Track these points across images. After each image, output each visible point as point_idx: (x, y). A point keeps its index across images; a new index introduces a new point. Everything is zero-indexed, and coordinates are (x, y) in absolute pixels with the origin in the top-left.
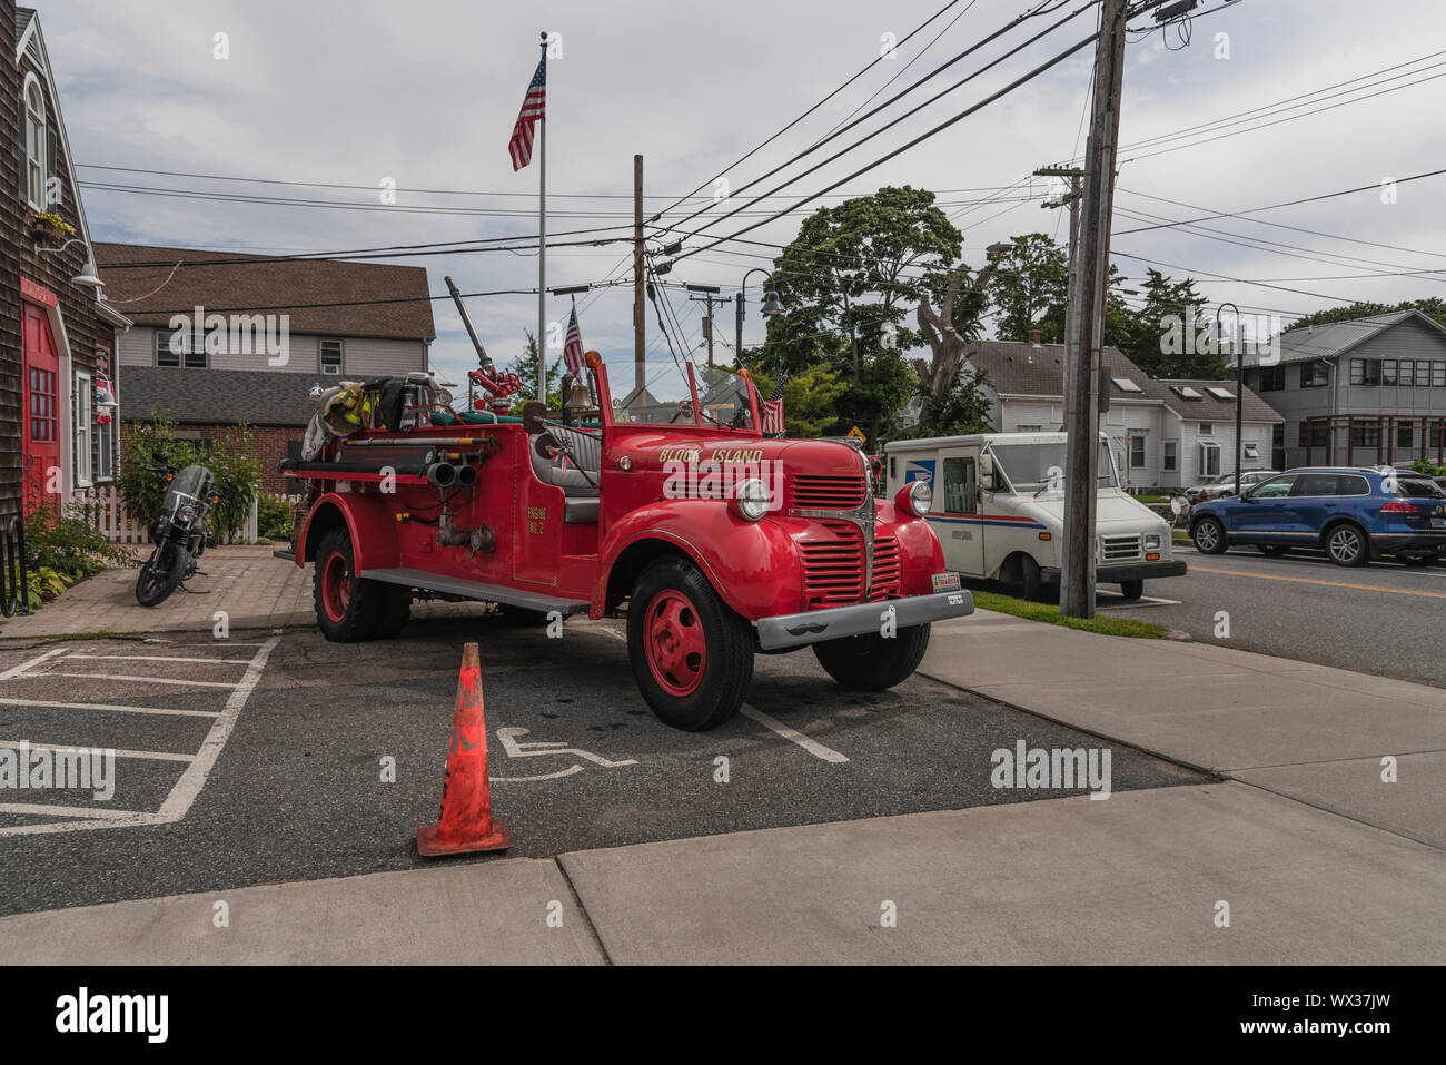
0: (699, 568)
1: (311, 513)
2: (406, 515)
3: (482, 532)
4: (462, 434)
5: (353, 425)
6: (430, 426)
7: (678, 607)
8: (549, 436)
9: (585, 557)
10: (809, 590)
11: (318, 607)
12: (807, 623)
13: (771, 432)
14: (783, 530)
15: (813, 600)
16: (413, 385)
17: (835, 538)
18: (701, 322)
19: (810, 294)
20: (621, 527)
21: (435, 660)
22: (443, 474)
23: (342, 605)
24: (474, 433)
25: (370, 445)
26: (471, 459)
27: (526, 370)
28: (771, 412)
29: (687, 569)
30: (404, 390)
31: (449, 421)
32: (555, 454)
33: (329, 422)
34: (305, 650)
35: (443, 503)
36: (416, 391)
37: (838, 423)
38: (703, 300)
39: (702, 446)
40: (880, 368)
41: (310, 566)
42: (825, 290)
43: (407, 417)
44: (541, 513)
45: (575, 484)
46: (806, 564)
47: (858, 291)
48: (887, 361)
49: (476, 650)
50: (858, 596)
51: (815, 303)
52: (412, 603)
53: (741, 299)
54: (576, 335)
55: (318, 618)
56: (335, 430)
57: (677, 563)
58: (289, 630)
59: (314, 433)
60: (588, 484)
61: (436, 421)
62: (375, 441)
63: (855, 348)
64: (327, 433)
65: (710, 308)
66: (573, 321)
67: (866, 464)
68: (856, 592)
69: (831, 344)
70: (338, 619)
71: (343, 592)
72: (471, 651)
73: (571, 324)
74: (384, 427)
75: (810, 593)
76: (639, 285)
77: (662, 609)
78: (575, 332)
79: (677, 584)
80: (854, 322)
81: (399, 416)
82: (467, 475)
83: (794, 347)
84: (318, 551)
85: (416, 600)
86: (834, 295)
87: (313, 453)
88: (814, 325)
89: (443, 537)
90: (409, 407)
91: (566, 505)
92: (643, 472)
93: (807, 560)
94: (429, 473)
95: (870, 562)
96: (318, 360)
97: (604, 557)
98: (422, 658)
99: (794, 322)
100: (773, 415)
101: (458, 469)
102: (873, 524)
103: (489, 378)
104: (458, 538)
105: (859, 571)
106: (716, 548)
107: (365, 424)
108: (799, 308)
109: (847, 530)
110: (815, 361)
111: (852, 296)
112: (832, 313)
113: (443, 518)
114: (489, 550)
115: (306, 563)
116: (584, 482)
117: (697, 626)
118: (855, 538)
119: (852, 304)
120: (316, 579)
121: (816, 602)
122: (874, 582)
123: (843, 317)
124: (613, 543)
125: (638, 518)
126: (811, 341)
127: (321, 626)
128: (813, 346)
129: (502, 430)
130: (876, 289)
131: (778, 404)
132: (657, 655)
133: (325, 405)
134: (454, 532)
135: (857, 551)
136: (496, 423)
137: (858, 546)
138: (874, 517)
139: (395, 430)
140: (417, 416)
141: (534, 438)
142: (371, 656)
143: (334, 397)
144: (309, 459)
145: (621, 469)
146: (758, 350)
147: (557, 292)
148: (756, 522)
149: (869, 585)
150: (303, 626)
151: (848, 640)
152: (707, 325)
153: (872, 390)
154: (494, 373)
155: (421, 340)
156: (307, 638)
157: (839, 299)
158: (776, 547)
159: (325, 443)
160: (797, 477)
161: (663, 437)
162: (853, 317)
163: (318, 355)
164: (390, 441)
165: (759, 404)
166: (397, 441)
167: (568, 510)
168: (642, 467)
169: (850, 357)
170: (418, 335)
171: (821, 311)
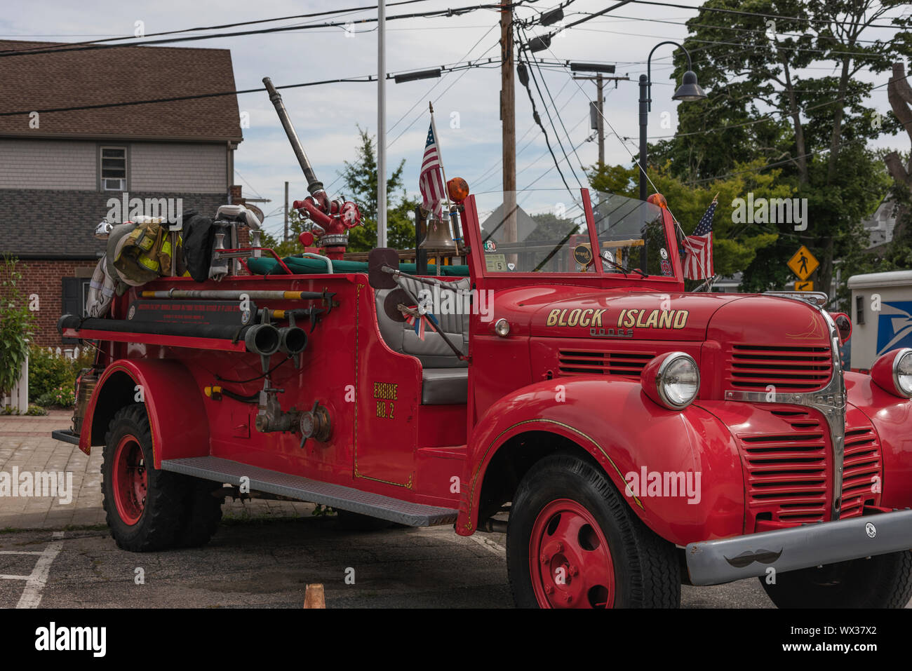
0: (604, 473)
1: (99, 384)
2: (217, 389)
3: (315, 414)
4: (286, 285)
5: (150, 272)
6: (247, 275)
7: (575, 524)
8: (402, 291)
9: (449, 450)
10: (755, 502)
11: (108, 504)
12: (754, 550)
13: (696, 278)
14: (718, 420)
15: (760, 516)
16: (225, 222)
17: (791, 431)
18: (588, 109)
19: (737, 67)
20: (498, 413)
21: (254, 579)
22: (265, 338)
23: (136, 503)
24: (302, 285)
25: (171, 298)
26: (300, 319)
27: (359, 179)
28: (695, 251)
29: (588, 472)
30: (214, 229)
31: (271, 268)
32: (411, 315)
33: (120, 269)
34: (93, 561)
35: (264, 375)
36: (229, 229)
37: (778, 241)
38: (591, 79)
39: (603, 304)
40: (836, 164)
41: (98, 451)
42: (757, 60)
43: (218, 263)
44: (392, 392)
45: (433, 351)
46: (750, 467)
47: (802, 61)
48: (845, 156)
49: (321, 594)
50: (822, 509)
51: (743, 78)
52: (223, 503)
53: (645, 83)
54: (435, 158)
55: (108, 519)
56: (128, 278)
57: (574, 463)
58: (72, 533)
59: (102, 281)
60: (451, 351)
61: (253, 268)
62: (177, 293)
63: (801, 139)
64: (117, 282)
65: (600, 89)
66: (431, 139)
67: (832, 330)
68: (820, 504)
69: (767, 131)
70: (131, 522)
71: (137, 487)
72: (314, 594)
73: (429, 143)
74: (187, 274)
75: (754, 507)
76: (507, 66)
77: (554, 525)
78: (434, 154)
79: (572, 491)
80: (798, 102)
81: (207, 262)
82: (295, 340)
83: (715, 138)
84: (108, 434)
85: (228, 500)
86: (770, 67)
87: (100, 307)
88: (743, 108)
89: (265, 420)
90: (221, 251)
91: (424, 381)
92: (525, 338)
93: (753, 462)
94: (247, 339)
95: (839, 463)
96: (98, 174)
97: (477, 449)
98: (237, 576)
99: (715, 103)
100: (698, 255)
101: (283, 331)
102: (843, 411)
103: (321, 208)
104: (283, 422)
105: (823, 476)
106: (626, 444)
107: (165, 271)
108: (722, 85)
109: (807, 419)
110: (744, 156)
111: (795, 66)
112: (769, 90)
113: (263, 395)
114: (323, 436)
115: (92, 448)
116: (446, 348)
117: (602, 549)
118: (817, 430)
119: (796, 77)
120: (104, 469)
121: (763, 520)
122: (844, 491)
123: (782, 95)
124: (488, 433)
125: (521, 402)
126: (740, 130)
127: (111, 527)
128: (742, 136)
129: (339, 281)
130: (828, 57)
131: (705, 240)
132: (548, 588)
133: (114, 247)
134: (279, 414)
135: (820, 448)
136: (331, 271)
137: (821, 442)
138: (844, 401)
139: (202, 279)
140: (230, 262)
141: (384, 293)
142: (174, 572)
143: (126, 236)
144: (96, 315)
145: (496, 334)
146: (665, 143)
147: (399, 79)
148: (682, 411)
149: (837, 494)
150: (89, 528)
151: (811, 571)
152: (596, 111)
153: (825, 195)
154: (326, 201)
155: (225, 143)
156: (95, 545)
157: (777, 71)
158: (708, 443)
159: (115, 295)
160: (736, 347)
161: (552, 291)
162: (795, 96)
163: (98, 166)
164: (197, 293)
165: (678, 240)
166: (205, 293)
167: (427, 387)
168: (524, 331)
169: (793, 150)
170: (221, 137)
171: (751, 89)
